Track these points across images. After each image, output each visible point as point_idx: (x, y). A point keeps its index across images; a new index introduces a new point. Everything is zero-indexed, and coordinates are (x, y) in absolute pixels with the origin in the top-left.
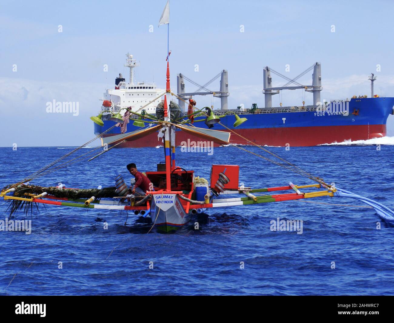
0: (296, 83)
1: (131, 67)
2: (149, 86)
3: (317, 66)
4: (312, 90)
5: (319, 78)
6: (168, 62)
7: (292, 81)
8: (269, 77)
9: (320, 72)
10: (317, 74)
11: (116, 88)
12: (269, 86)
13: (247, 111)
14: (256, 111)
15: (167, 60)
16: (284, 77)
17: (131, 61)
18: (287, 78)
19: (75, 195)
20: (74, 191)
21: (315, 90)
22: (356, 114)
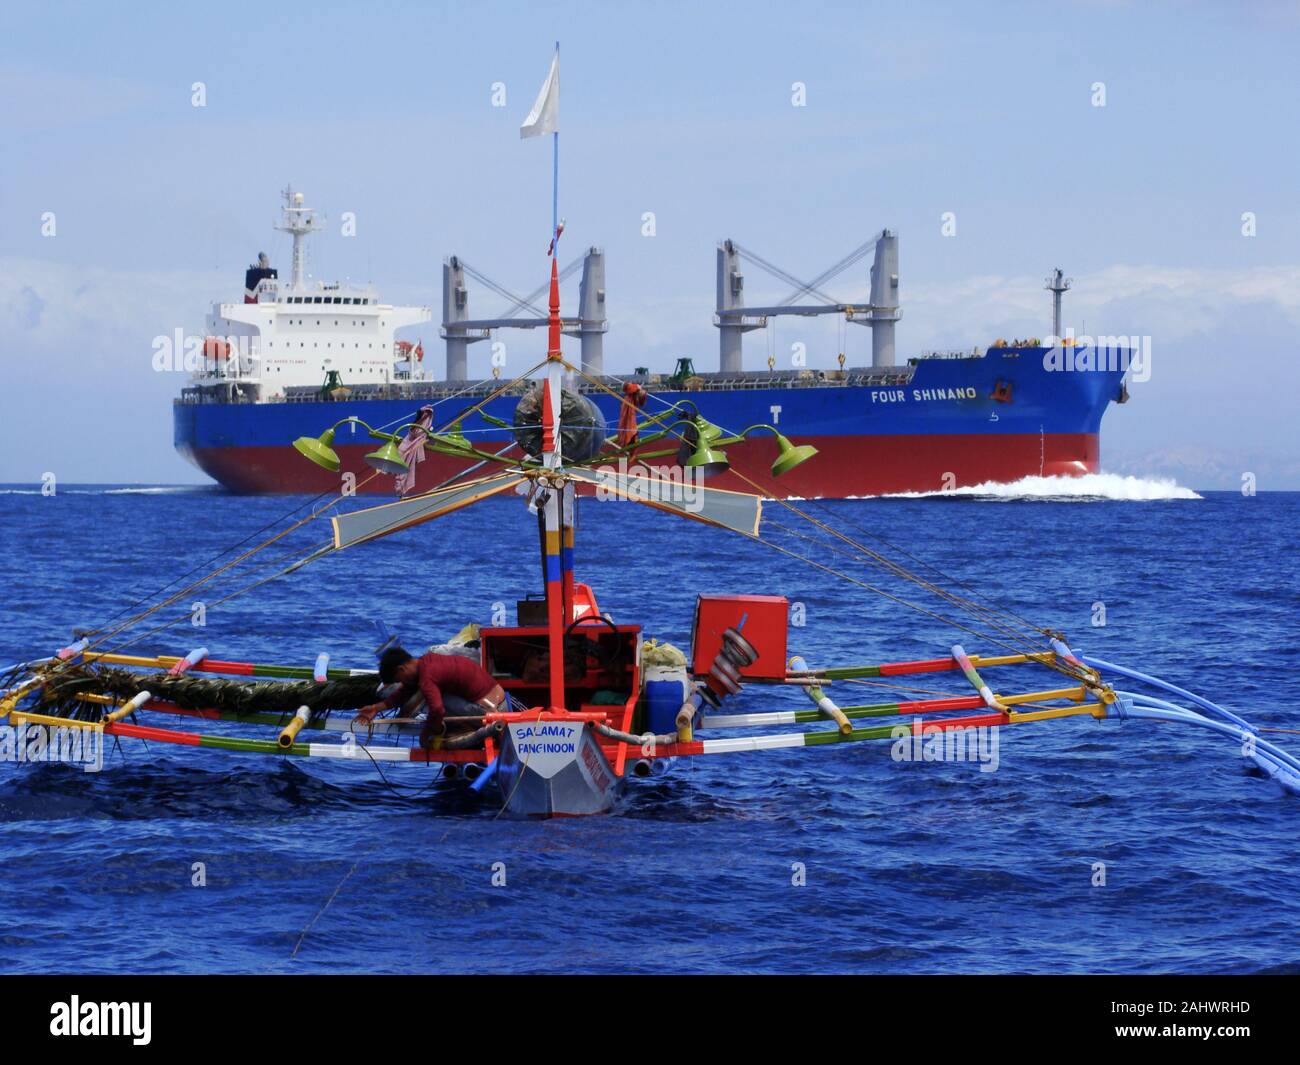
0: (820, 297)
1: (297, 233)
2: (353, 296)
3: (885, 241)
4: (867, 320)
5: (892, 280)
6: (554, 261)
7: (808, 288)
8: (736, 274)
9: (894, 261)
10: (887, 266)
11: (248, 300)
12: (733, 304)
13: (663, 382)
14: (688, 384)
15: (550, 253)
16: (780, 274)
17: (299, 214)
18: (792, 279)
19: (244, 700)
20: (242, 688)
21: (879, 320)
22: (1004, 398)
